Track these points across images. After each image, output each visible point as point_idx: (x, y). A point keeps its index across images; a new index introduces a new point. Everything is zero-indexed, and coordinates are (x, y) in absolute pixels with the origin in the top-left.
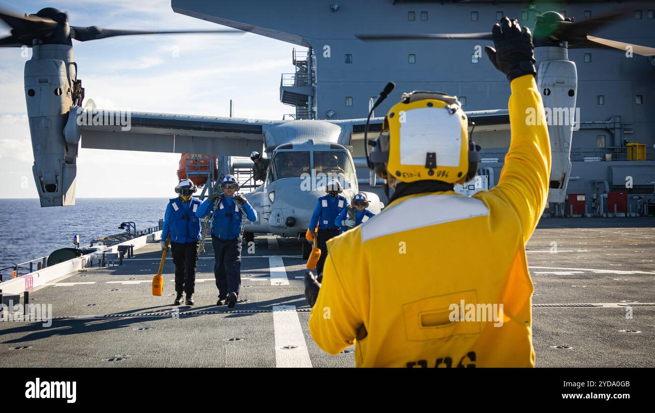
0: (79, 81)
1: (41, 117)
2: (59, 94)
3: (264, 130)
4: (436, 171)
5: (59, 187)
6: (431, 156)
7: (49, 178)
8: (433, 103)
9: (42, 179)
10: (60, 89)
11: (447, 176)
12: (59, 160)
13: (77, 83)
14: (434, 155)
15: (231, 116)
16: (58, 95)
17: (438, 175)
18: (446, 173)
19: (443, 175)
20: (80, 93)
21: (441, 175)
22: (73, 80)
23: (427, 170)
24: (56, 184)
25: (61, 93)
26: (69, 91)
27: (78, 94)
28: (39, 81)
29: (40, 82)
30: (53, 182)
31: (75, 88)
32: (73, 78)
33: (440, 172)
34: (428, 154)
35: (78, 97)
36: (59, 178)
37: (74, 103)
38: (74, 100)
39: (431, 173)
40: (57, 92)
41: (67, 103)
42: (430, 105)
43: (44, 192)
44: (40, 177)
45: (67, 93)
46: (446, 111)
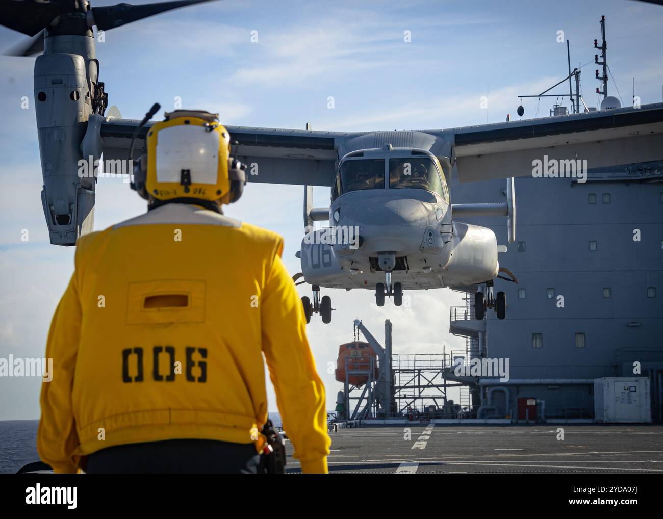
0: (102, 84)
1: (52, 127)
2: (76, 99)
3: (336, 143)
4: (191, 188)
5: (73, 218)
6: (185, 173)
7: (61, 207)
8: (191, 121)
9: (53, 208)
10: (77, 93)
11: (204, 193)
12: (74, 184)
13: (99, 86)
14: (188, 171)
15: (307, 129)
16: (74, 100)
17: (195, 193)
18: (202, 190)
19: (200, 192)
20: (103, 99)
21: (198, 193)
22: (93, 83)
23: (183, 187)
24: (70, 215)
25: (78, 97)
26: (88, 95)
27: (100, 99)
28: (52, 81)
29: (53, 84)
30: (65, 211)
31: (96, 93)
32: (93, 79)
33: (196, 189)
34: (183, 171)
35: (100, 105)
36: (74, 207)
37: (94, 111)
38: (94, 108)
39: (187, 190)
40: (73, 96)
41: (85, 110)
42: (187, 122)
43: (54, 224)
44: (50, 206)
45: (86, 98)
46: (203, 128)
